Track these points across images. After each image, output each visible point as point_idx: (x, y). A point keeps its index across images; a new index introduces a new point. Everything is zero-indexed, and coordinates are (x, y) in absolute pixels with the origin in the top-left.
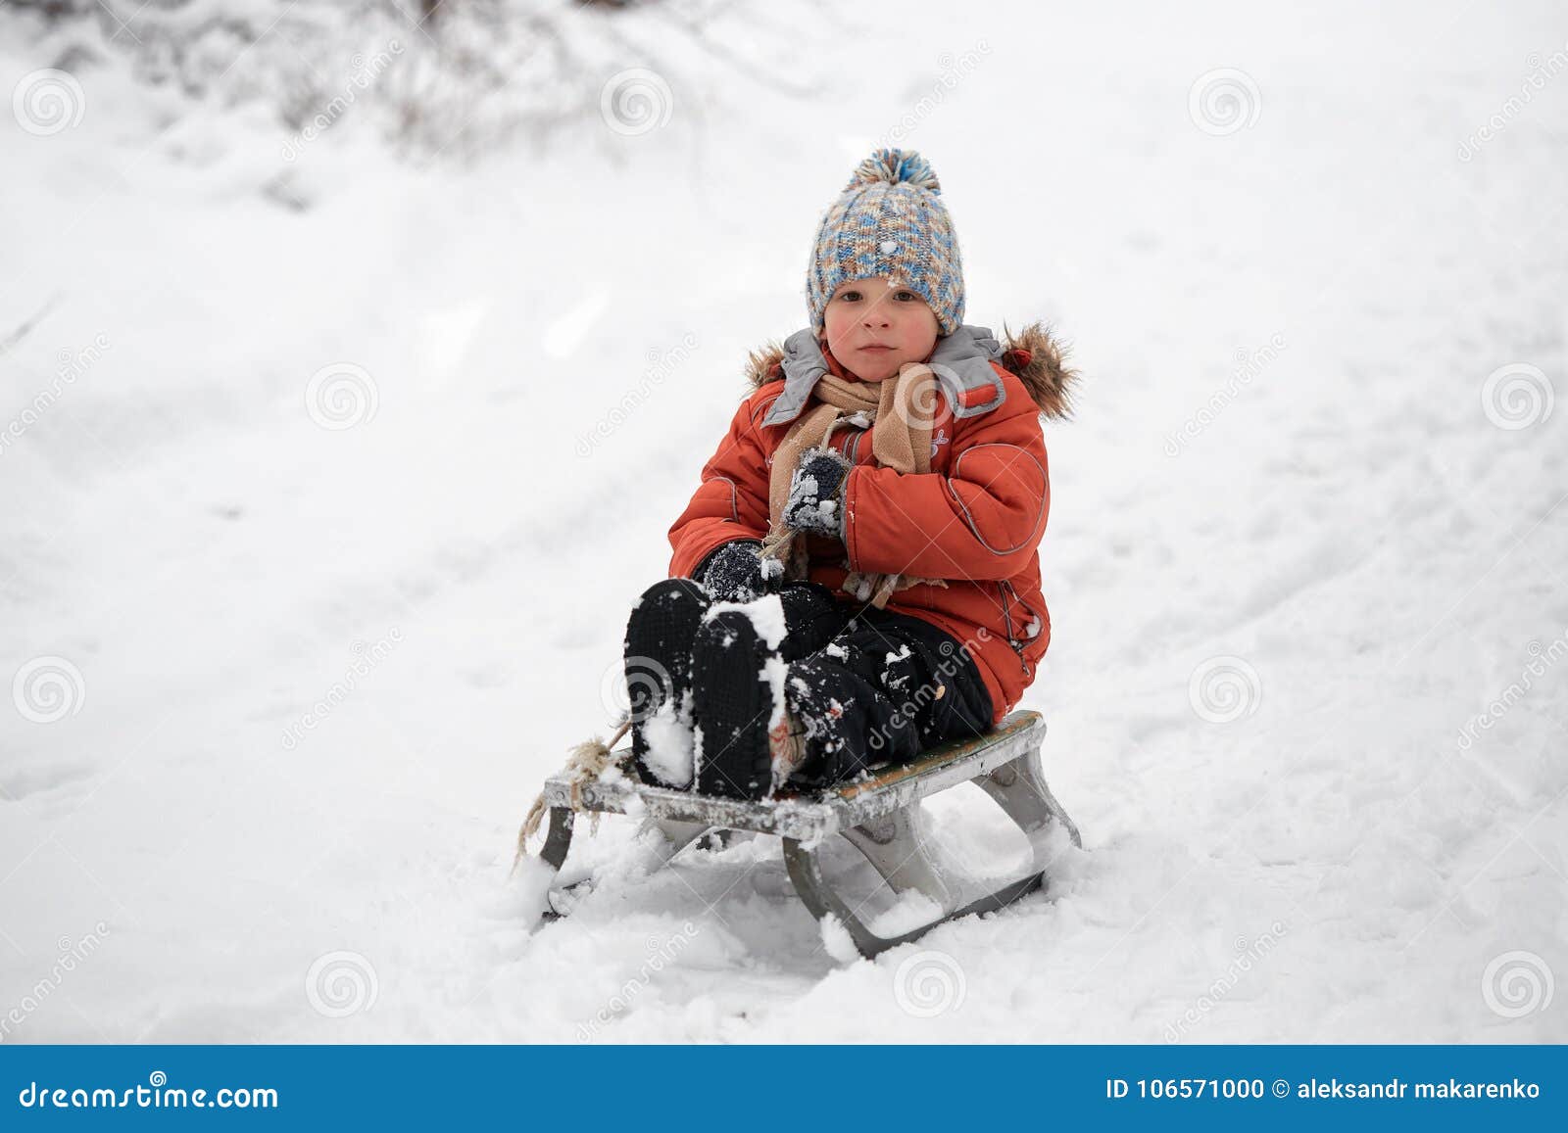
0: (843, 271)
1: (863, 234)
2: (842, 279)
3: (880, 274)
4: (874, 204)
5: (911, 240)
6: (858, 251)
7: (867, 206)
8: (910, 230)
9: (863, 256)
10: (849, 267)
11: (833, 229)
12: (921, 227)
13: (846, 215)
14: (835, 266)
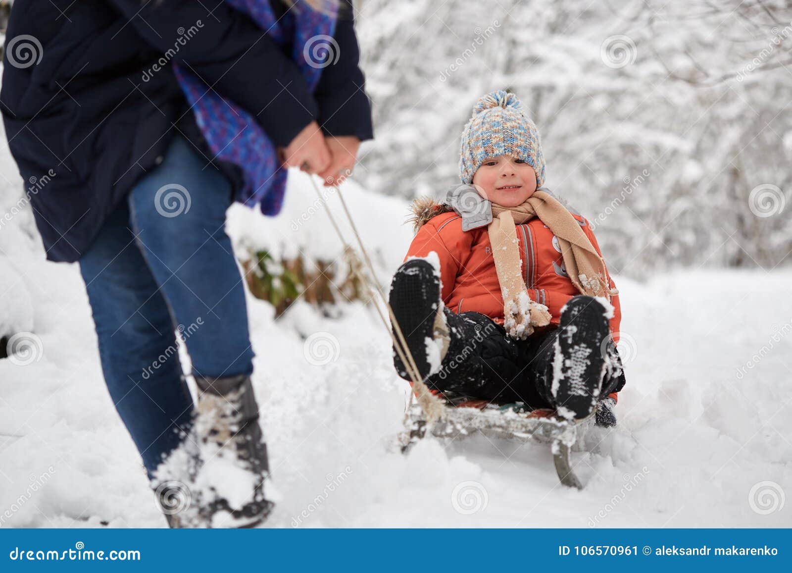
0: (486, 152)
1: (495, 132)
2: (486, 156)
3: (507, 153)
4: (498, 116)
5: (520, 134)
6: (494, 141)
7: (494, 118)
8: (519, 128)
9: (497, 144)
10: (489, 150)
11: (477, 131)
12: (525, 126)
13: (483, 123)
14: (482, 150)
